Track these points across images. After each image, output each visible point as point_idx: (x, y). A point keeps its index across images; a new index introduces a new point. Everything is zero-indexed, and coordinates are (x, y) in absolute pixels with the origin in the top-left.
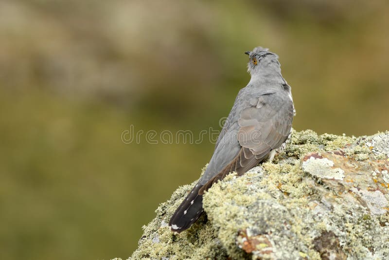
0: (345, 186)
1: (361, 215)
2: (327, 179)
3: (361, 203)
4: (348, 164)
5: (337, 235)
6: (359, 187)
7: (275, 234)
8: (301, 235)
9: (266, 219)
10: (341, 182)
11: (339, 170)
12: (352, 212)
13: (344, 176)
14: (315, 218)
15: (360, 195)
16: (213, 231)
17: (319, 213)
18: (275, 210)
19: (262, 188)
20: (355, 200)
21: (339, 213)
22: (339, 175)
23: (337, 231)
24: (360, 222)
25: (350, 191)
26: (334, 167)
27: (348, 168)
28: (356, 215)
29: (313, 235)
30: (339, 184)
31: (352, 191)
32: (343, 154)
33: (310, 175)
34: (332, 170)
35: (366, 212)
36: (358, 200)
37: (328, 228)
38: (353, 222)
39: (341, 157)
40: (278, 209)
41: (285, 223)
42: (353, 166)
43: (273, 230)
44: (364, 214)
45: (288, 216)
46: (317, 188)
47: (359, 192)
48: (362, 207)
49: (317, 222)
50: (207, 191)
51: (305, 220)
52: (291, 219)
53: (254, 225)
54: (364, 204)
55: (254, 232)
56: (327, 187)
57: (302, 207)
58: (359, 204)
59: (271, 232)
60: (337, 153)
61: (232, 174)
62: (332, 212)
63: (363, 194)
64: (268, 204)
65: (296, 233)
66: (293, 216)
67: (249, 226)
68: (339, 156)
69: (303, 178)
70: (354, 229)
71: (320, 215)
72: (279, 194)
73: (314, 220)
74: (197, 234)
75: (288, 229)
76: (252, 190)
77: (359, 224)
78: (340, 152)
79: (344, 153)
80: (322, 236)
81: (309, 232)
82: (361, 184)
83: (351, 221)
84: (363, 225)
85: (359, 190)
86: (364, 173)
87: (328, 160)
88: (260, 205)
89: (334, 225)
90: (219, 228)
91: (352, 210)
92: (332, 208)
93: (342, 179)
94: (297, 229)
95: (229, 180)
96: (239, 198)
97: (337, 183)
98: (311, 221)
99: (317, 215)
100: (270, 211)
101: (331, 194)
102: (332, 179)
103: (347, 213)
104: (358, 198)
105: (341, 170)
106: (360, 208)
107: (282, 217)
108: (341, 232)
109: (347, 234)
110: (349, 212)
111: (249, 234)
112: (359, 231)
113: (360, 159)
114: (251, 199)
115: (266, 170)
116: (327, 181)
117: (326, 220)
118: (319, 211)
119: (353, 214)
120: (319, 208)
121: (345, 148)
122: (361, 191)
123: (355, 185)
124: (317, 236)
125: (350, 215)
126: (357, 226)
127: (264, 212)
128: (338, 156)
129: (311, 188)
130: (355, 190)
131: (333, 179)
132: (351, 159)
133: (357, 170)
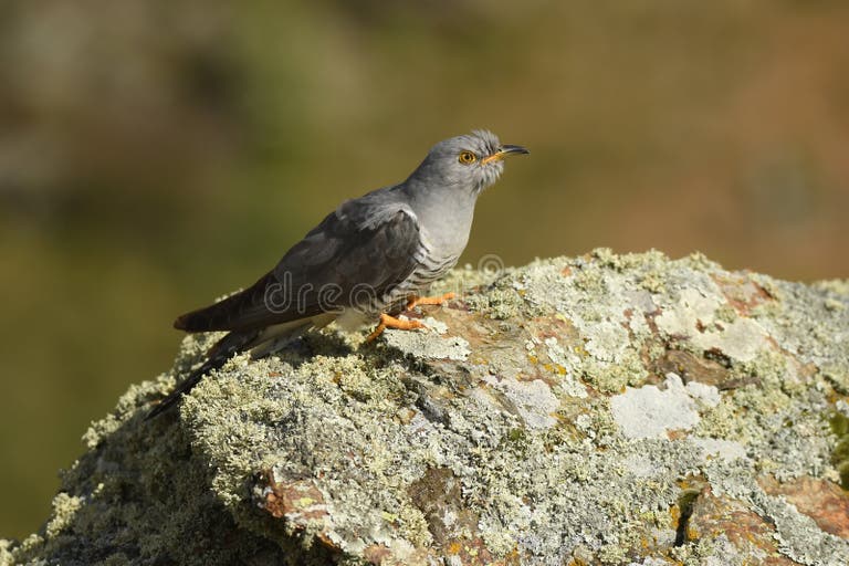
0: (472, 372)
1: (505, 432)
2: (433, 360)
3: (505, 406)
4: (477, 327)
5: (457, 473)
6: (501, 374)
7: (331, 478)
8: (385, 478)
9: (311, 446)
10: (464, 365)
11: (462, 342)
12: (486, 427)
13: (469, 352)
14: (414, 442)
15: (503, 390)
16: (205, 475)
17: (420, 430)
18: (331, 427)
19: (301, 383)
20: (493, 400)
21: (460, 427)
22: (459, 351)
23: (458, 465)
24: (504, 445)
25: (482, 383)
26: (449, 334)
27: (476, 335)
28: (495, 432)
29: (409, 475)
30: (459, 368)
31: (486, 382)
32: (467, 307)
33: (400, 353)
34: (443, 340)
35: (515, 425)
36: (498, 400)
37: (439, 459)
38: (489, 446)
39: (463, 313)
40: (337, 424)
41: (352, 454)
42: (487, 332)
43: (327, 468)
44: (511, 429)
45: (359, 440)
46: (414, 378)
47: (500, 384)
48: (506, 413)
49: (415, 448)
51: (393, 446)
52: (363, 445)
53: (288, 458)
54: (510, 406)
55: (288, 473)
56: (434, 376)
57: (385, 420)
58: (499, 408)
59: (323, 473)
60: (453, 306)
61: (240, 358)
62: (446, 428)
63: (509, 386)
64: (314, 416)
65: (375, 474)
66: (368, 438)
67: (275, 461)
68: (458, 311)
69: (385, 359)
70: (493, 462)
71: (423, 434)
72: (335, 395)
73: (411, 444)
74: (170, 482)
75: (358, 466)
76: (282, 388)
77: (500, 448)
78: (461, 305)
79: (468, 304)
80: (427, 476)
81: (402, 469)
82: (503, 367)
83: (486, 444)
84: (510, 452)
85: (499, 379)
86: (509, 344)
87: (435, 322)
88: (300, 419)
89: (452, 456)
90: (215, 469)
91: (487, 422)
92: (446, 420)
93: (465, 359)
94: (377, 465)
95: (235, 368)
96: (256, 405)
97: (454, 367)
98: (406, 447)
99: (416, 434)
100: (319, 430)
101: (443, 390)
102: (444, 360)
103: (477, 428)
104: (500, 396)
105: (463, 341)
106: (502, 415)
107: (344, 440)
108: (467, 467)
109: (478, 469)
110: (482, 427)
111: (278, 479)
112: (502, 462)
113: (501, 315)
114: (280, 407)
115: (309, 347)
116: (437, 365)
117: (435, 444)
118: (420, 425)
119: (490, 429)
120: (420, 420)
121: (471, 294)
122: (504, 382)
123: (492, 370)
124: (417, 478)
125: (483, 432)
126: (497, 454)
127: (308, 432)
128: (454, 313)
129: (403, 381)
130: (491, 380)
131: (447, 360)
132: (483, 319)
133: (495, 338)
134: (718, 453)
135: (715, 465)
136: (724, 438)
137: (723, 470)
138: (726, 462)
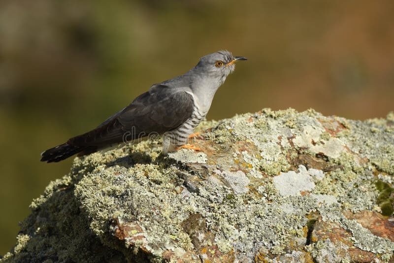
0: (209, 169)
1: (225, 195)
2: (190, 164)
3: (225, 184)
4: (210, 148)
5: (204, 215)
6: (222, 169)
7: (145, 220)
8: (170, 219)
9: (135, 206)
10: (205, 165)
11: (203, 154)
12: (216, 193)
13: (207, 159)
14: (183, 202)
15: (223, 176)
16: (87, 222)
17: (186, 196)
18: (144, 197)
19: (129, 177)
20: (219, 181)
21: (204, 194)
22: (202, 158)
23: (204, 212)
24: (225, 202)
25: (213, 173)
27: (210, 151)
28: (221, 196)
29: (181, 218)
30: (203, 167)
31: (215, 173)
33: (175, 161)
34: (195, 154)
35: (230, 192)
36: (221, 181)
37: (195, 209)
38: (218, 202)
39: (204, 141)
40: (147, 195)
41: (155, 209)
42: (215, 149)
43: (143, 216)
44: (228, 194)
45: (157, 202)
46: (182, 172)
47: (222, 174)
48: (225, 187)
49: (184, 205)
50: (77, 184)
51: (173, 204)
52: (160, 204)
53: (125, 212)
54: (227, 183)
55: (125, 219)
56: (191, 171)
57: (169, 192)
58: (222, 185)
59: (141, 218)
60: (199, 138)
61: (101, 166)
62: (198, 195)
63: (226, 174)
64: (136, 192)
65: (166, 218)
66: (162, 201)
67: (119, 214)
68: (201, 140)
69: (168, 164)
70: (220, 210)
71: (187, 198)
72: (146, 182)
74: (71, 226)
75: (158, 214)
76: (121, 180)
77: (223, 203)
78: (202, 138)
79: (206, 137)
80: (190, 218)
81: (178, 215)
82: (223, 166)
83: (216, 202)
84: (228, 205)
85: (222, 171)
86: (225, 155)
88: (130, 193)
89: (201, 208)
90: (91, 218)
91: (217, 191)
92: (198, 191)
93: (205, 162)
94: (166, 214)
95: (99, 171)
96: (109, 188)
97: (200, 167)
98: (179, 204)
99: (184, 198)
100: (139, 198)
101: (196, 177)
102: (195, 163)
103: (212, 194)
104: (222, 179)
106: (223, 188)
107: (151, 203)
108: (208, 213)
109: (213, 213)
110: (214, 194)
111: (121, 222)
112: (224, 210)
113: (221, 141)
114: (120, 189)
115: (133, 160)
116: (192, 166)
117: (193, 203)
118: (185, 194)
119: (218, 194)
120: (186, 192)
121: (206, 132)
122: (224, 172)
123: (218, 167)
124: (185, 218)
125: (215, 196)
126: (222, 206)
127: (134, 200)
128: (199, 142)
129: (177, 174)
130: (218, 172)
131: (197, 163)
132: (212, 144)
133: (218, 152)
134: (324, 201)
135: (323, 207)
136: (327, 194)
137: (327, 209)
138: (328, 205)
